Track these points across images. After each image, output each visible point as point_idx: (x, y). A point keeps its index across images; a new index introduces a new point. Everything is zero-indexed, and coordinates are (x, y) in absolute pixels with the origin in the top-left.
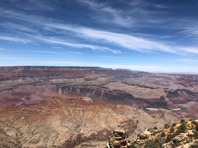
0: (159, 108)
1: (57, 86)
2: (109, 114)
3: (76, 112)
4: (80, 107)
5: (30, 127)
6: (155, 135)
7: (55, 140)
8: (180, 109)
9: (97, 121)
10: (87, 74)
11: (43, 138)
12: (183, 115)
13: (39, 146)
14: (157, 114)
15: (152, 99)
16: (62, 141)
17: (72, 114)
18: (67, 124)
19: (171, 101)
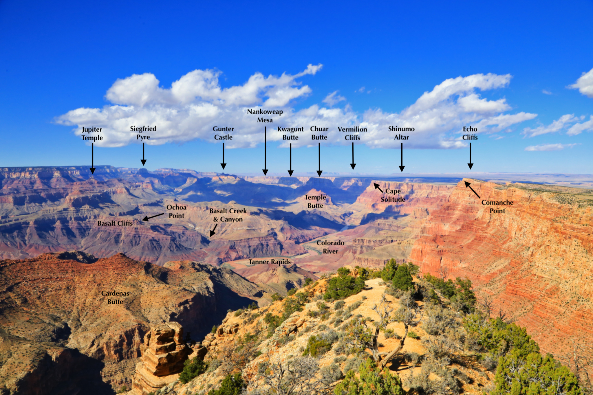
2: (146, 288)
3: (50, 293)
4: (61, 279)
6: (252, 323)
8: (308, 254)
10: (74, 187)
14: (261, 273)
15: (249, 239)
17: (38, 302)
18: (24, 329)
19: (290, 239)
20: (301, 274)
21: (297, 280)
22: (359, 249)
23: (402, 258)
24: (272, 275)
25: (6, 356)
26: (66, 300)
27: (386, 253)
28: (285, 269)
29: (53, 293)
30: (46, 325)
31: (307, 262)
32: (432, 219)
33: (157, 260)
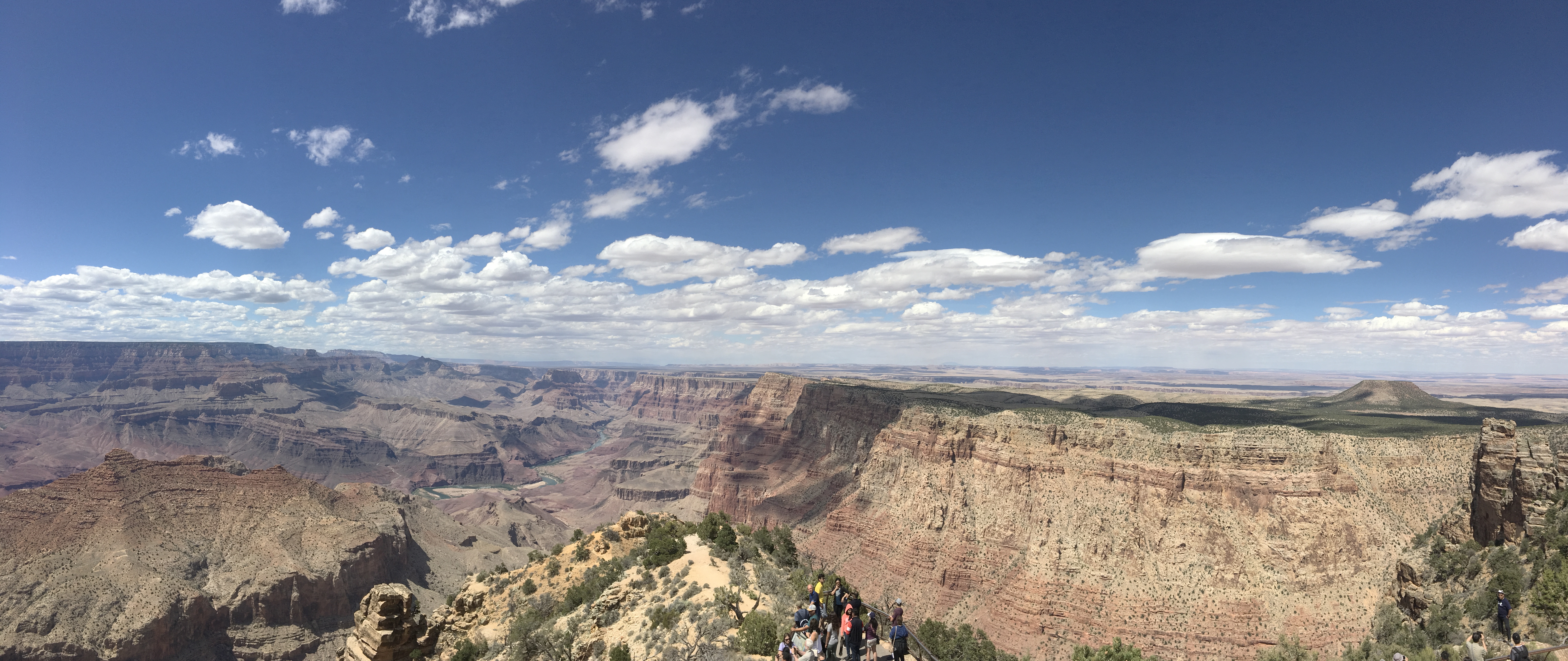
0: (478, 487)
1: (117, 415)
5: (18, 571)
7: (112, 620)
8: (543, 483)
9: (263, 544)
10: (224, 370)
11: (69, 612)
12: (551, 504)
13: (54, 642)
14: (472, 509)
16: (138, 625)
18: (155, 557)
19: (517, 459)
20: (531, 513)
21: (525, 522)
22: (619, 475)
23: (683, 488)
24: (489, 513)
25: (133, 589)
26: (208, 524)
27: (660, 482)
28: (507, 505)
29: (193, 511)
30: (181, 554)
31: (542, 494)
32: (723, 430)
33: (324, 479)
